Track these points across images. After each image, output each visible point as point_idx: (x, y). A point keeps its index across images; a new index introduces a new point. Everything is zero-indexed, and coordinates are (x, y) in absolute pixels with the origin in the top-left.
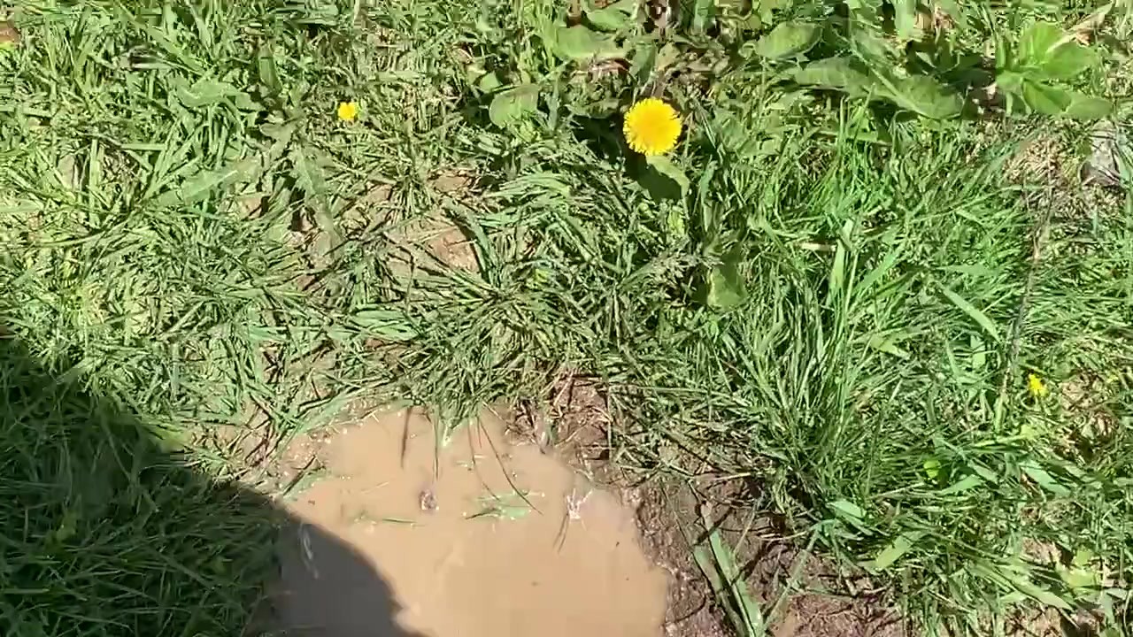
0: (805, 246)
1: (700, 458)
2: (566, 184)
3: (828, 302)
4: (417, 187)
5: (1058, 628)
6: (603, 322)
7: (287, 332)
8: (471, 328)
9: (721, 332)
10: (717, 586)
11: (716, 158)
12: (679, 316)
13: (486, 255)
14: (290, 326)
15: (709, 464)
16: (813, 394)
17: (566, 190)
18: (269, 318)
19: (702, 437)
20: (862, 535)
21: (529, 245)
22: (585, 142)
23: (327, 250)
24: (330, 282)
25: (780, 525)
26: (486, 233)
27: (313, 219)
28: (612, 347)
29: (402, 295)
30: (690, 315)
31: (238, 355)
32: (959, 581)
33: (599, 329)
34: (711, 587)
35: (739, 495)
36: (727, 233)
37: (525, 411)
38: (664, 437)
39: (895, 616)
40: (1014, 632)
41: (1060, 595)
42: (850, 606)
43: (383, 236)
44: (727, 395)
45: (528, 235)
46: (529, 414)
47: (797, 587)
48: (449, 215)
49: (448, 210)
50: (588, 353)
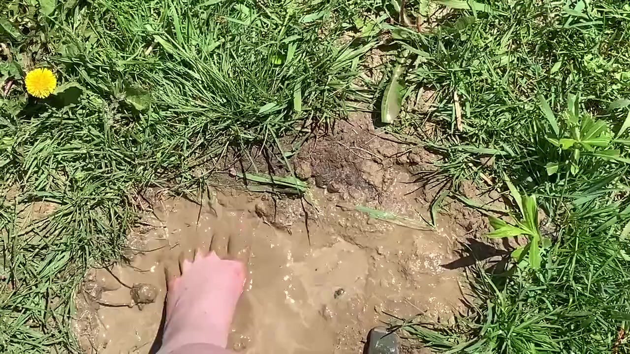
0: (147, 53)
1: (209, 160)
2: (45, 140)
3: (177, 58)
4: (2, 208)
5: (382, 53)
6: (119, 164)
7: (27, 309)
9: (158, 113)
10: (270, 189)
11: (78, 65)
12: (139, 127)
13: (54, 197)
14: (24, 306)
15: (214, 158)
16: (213, 92)
17: (49, 141)
18: (15, 314)
19: (201, 153)
20: (284, 110)
21: (64, 175)
22: (32, 119)
23: (2, 267)
25: (258, 142)
26: (45, 190)
28: (134, 166)
29: (46, 247)
30: (141, 122)
31: (23, 339)
32: (333, 82)
33: (122, 168)
34: (269, 192)
35: (236, 153)
36: (117, 83)
37: (139, 225)
38: (190, 170)
39: (332, 120)
40: (372, 73)
41: (368, 43)
42: (315, 137)
43: (14, 238)
44: (187, 129)
45: (59, 172)
46: (141, 224)
47: (291, 154)
48: (26, 202)
49: (23, 201)
50: (130, 179)
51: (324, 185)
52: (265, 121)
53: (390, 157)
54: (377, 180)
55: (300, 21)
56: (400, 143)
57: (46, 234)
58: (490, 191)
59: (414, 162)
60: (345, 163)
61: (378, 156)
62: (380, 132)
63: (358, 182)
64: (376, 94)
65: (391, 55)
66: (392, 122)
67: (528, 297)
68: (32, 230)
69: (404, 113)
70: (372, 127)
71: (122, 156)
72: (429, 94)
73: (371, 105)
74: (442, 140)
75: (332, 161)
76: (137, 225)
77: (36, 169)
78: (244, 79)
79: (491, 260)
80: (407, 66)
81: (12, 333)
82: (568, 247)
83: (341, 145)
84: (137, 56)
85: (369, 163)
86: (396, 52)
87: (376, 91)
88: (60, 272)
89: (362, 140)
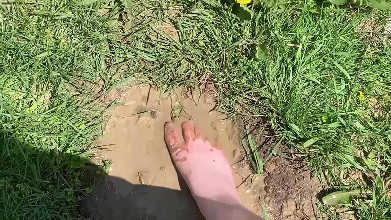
0: (289, 44)
1: (247, 110)
2: (212, 14)
3: (295, 62)
4: (162, 10)
5: (361, 178)
6: (219, 61)
7: (114, 53)
8: (175, 59)
9: (258, 68)
10: (248, 153)
11: (263, 10)
12: (245, 61)
13: (182, 36)
14: (115, 51)
15: (250, 112)
16: (286, 92)
17: (211, 17)
18: (108, 48)
19: (248, 103)
20: (299, 138)
21: (197, 34)
23: (130, 28)
24: (130, 39)
25: (272, 132)
26: (183, 28)
27: (126, 16)
28: (222, 70)
29: (153, 46)
30: (249, 61)
31: (96, 59)
32: (330, 158)
33: (217, 64)
34: (246, 153)
35: (259, 123)
36: (263, 36)
37: (190, 90)
38: (235, 102)
39: (307, 168)
40: (346, 178)
41: (363, 166)
42: (292, 164)
43: (149, 25)
44: (258, 89)
45: (197, 31)
46: (191, 91)
47: (275, 154)
48: (171, 22)
49: (171, 20)
50: (213, 72)
51: (267, 183)
52: (287, 130)
53: (303, 214)
54: (286, 212)
55: (355, 120)
56: (315, 215)
57: (160, 42)
60: (286, 188)
61: (301, 207)
62: (315, 200)
63: (279, 202)
64: (336, 187)
65: (363, 183)
66: (324, 205)
68: (158, 33)
69: (334, 209)
70: (315, 194)
71: (224, 61)
72: (353, 218)
73: (328, 187)
75: (283, 181)
77: (193, 18)
78: (304, 106)
80: (362, 196)
81: (97, 52)
83: (295, 181)
84: (285, 39)
85: (293, 203)
86: (366, 185)
88: (142, 60)
89: (304, 192)
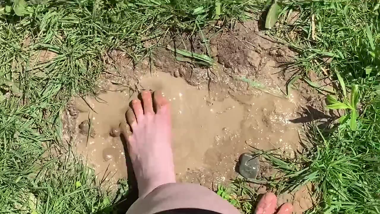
1: (155, 38)
2: (53, 11)
4: (21, 51)
6: (98, 33)
7: (32, 117)
8: (71, 68)
10: (190, 61)
12: (114, 11)
13: (55, 49)
14: (31, 115)
15: (158, 37)
17: (55, 13)
19: (150, 33)
20: (207, 12)
21: (62, 36)
23: (18, 89)
24: (28, 96)
25: (188, 31)
26: (50, 44)
27: (7, 86)
28: (107, 36)
29: (48, 79)
30: (116, 9)
31: (27, 135)
33: (100, 36)
34: (189, 63)
35: (172, 36)
37: (105, 73)
38: (142, 43)
39: (233, 22)
42: (222, 31)
44: (144, 17)
45: (59, 33)
46: (107, 72)
48: (36, 50)
49: (34, 49)
50: (104, 44)
51: (223, 62)
52: (195, 18)
53: (265, 50)
54: (256, 64)
56: (273, 42)
58: (325, 79)
59: (281, 55)
60: (238, 50)
61: (259, 48)
62: (262, 33)
63: (245, 63)
66: (270, 28)
67: (341, 145)
68: (38, 68)
69: (279, 24)
70: (257, 30)
71: (101, 28)
72: (296, 13)
73: (259, 16)
74: (299, 43)
75: (231, 48)
76: (104, 73)
77: (45, 30)
79: (321, 121)
82: (369, 119)
83: (237, 38)
85: (252, 52)
87: (263, 8)
89: (250, 37)
